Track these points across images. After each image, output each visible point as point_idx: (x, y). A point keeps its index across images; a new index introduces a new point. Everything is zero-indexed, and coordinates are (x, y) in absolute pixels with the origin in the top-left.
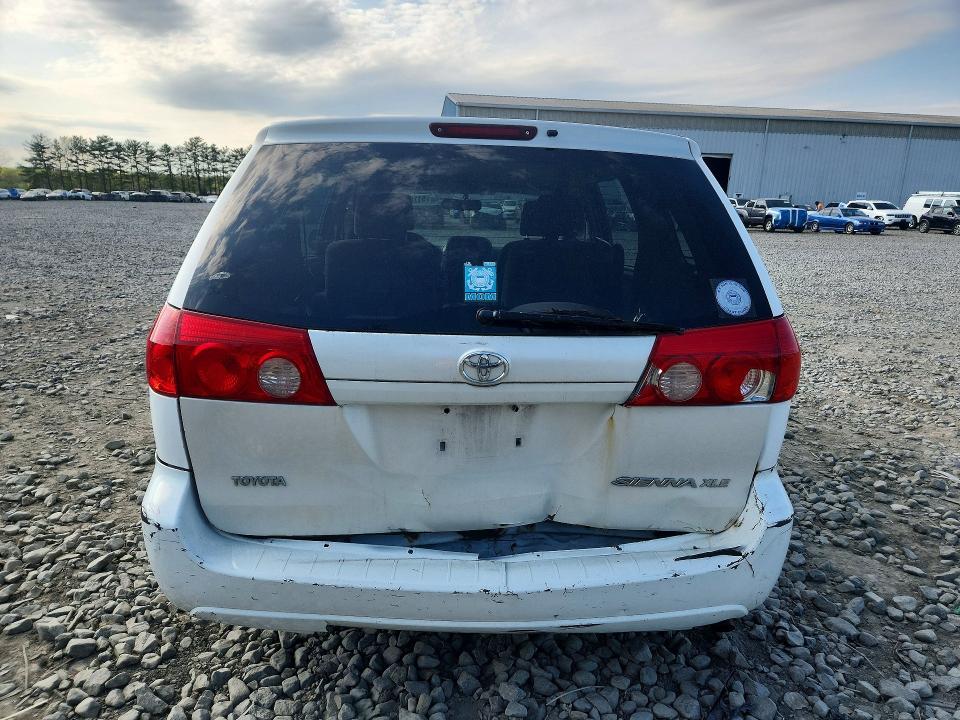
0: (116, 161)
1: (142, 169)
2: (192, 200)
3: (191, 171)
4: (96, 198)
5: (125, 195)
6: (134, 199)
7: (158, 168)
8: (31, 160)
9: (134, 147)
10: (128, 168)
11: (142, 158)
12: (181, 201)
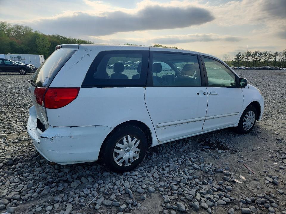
0: (259, 58)
1: (266, 60)
2: (277, 69)
3: (283, 60)
4: (247, 69)
5: (256, 68)
6: (257, 69)
7: (272, 59)
8: (235, 59)
9: (266, 54)
10: (262, 60)
11: (267, 56)
12: (273, 69)
